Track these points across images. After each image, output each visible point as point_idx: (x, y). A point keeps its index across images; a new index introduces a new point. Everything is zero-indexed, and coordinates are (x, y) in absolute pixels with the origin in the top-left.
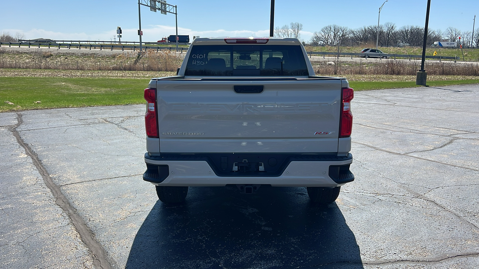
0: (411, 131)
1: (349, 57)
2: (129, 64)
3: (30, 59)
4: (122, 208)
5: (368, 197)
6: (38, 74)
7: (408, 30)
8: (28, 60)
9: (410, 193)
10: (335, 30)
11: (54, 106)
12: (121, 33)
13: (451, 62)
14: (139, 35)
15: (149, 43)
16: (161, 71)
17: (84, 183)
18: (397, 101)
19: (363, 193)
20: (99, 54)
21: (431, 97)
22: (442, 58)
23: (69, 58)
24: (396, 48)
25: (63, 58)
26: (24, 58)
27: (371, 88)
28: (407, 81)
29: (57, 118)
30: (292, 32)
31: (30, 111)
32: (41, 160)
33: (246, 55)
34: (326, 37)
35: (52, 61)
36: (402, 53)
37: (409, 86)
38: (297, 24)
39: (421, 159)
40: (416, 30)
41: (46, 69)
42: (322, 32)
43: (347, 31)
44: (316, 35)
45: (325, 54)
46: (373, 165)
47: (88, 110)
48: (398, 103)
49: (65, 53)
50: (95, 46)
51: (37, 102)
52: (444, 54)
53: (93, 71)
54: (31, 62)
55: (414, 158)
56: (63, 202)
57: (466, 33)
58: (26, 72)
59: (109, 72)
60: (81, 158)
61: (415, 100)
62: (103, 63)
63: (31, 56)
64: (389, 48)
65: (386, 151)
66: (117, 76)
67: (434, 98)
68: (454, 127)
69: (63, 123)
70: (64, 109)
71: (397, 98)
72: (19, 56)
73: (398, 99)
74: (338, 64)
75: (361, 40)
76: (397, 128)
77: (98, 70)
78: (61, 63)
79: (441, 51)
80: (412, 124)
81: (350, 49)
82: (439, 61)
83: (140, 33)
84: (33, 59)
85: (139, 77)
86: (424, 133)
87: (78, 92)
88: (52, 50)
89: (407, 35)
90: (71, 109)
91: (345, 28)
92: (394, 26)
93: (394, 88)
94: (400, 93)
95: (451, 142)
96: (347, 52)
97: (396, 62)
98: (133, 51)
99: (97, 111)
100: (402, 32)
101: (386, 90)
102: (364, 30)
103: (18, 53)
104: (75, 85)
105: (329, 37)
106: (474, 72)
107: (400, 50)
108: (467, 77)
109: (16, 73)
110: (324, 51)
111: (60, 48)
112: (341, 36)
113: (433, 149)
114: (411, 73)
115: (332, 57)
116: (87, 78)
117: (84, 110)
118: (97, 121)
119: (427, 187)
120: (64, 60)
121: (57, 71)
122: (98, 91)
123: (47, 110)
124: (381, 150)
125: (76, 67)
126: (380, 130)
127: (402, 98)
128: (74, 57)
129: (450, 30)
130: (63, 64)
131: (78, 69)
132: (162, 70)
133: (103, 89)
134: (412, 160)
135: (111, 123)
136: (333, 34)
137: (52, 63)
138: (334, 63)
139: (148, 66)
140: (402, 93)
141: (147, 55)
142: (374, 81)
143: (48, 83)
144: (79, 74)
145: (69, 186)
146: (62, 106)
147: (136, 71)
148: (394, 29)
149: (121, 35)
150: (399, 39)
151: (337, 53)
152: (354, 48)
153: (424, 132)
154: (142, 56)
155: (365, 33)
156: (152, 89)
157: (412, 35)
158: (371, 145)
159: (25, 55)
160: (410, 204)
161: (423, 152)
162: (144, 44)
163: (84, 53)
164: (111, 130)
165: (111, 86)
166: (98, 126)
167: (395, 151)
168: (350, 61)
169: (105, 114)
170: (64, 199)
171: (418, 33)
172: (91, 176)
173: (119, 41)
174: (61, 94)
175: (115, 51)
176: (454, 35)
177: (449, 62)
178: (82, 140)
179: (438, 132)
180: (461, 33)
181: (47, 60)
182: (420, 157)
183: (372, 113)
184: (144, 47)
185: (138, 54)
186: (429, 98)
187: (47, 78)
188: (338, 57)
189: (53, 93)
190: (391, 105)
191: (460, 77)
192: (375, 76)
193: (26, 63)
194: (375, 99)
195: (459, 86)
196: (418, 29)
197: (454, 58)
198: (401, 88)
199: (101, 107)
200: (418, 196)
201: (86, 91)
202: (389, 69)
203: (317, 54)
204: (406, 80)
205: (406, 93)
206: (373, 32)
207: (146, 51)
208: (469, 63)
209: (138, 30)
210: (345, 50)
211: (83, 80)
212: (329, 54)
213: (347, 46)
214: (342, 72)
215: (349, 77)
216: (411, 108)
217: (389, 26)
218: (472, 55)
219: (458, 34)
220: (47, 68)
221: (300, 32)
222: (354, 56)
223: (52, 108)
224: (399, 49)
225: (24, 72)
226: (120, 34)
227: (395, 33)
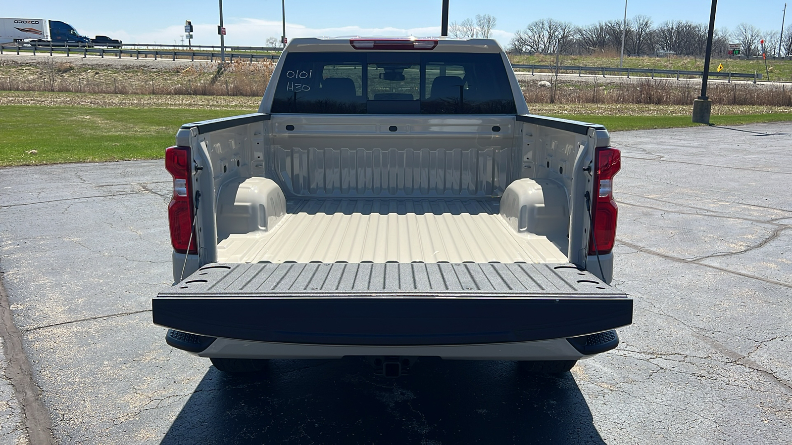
0: (698, 211)
1: (575, 73)
2: (202, 83)
3: (36, 74)
4: (136, 387)
5: (637, 362)
6: (47, 100)
7: (672, 28)
8: (32, 77)
9: (719, 351)
10: (550, 28)
11: (59, 159)
12: (192, 31)
13: (749, 82)
14: (219, 34)
15: (238, 48)
16: (258, 96)
17: (73, 325)
18: (663, 151)
19: (625, 352)
20: (153, 67)
21: (722, 146)
22: (733, 75)
23: (102, 73)
24: (654, 58)
25: (91, 74)
26: (25, 73)
27: (615, 128)
28: (674, 115)
29: (59, 182)
30: (478, 31)
31: (15, 169)
32: (4, 271)
33: (396, 71)
34: (536, 39)
35: (72, 79)
36: (663, 67)
37: (681, 125)
38: (487, 18)
39: (727, 273)
40: (686, 28)
41: (62, 91)
42: (528, 30)
43: (570, 30)
44: (519, 35)
45: (534, 68)
46: (638, 286)
47: (118, 166)
48: (666, 157)
49: (94, 65)
50: (146, 54)
51: (31, 151)
52: (735, 69)
53: (141, 96)
54: (37, 80)
55: (715, 270)
56: (20, 371)
57: (769, 33)
58: (28, 97)
59: (168, 97)
60: (81, 267)
61: (694, 150)
62: (159, 82)
63: (36, 70)
64: (641, 58)
65: (658, 255)
66: (180, 105)
67: (726, 146)
68: (775, 205)
69: (67, 193)
70: (76, 165)
71: (663, 147)
72: (17, 69)
73: (665, 149)
74: (556, 86)
75: (594, 44)
76: (671, 204)
77: (149, 94)
78: (88, 81)
79: (728, 63)
80: (697, 198)
81: (576, 60)
82: (727, 81)
83: (221, 31)
84: (41, 74)
85: (218, 106)
86: (722, 215)
87: (110, 133)
88: (73, 59)
89: (671, 37)
90: (87, 165)
91: (567, 24)
92: (649, 22)
93: (656, 129)
94: (667, 137)
95: (775, 236)
96: (571, 66)
97: (656, 83)
98: (210, 61)
99: (133, 169)
100: (663, 31)
101: (641, 132)
102: (598, 27)
103: (15, 64)
104: (107, 120)
105: (540, 39)
106: (787, 101)
107: (661, 62)
108: (775, 109)
109: (10, 99)
110: (532, 62)
111: (87, 56)
112: (561, 38)
113: (746, 251)
114: (680, 100)
115: (547, 74)
116: (131, 107)
117: (111, 167)
118: (128, 189)
119: (752, 337)
120: (93, 76)
121: (80, 96)
122: (144, 132)
123: (45, 167)
124: (648, 253)
125: (113, 88)
126: (640, 210)
127: (672, 147)
128: (110, 72)
129: (742, 29)
130: (90, 84)
131: (115, 92)
132: (259, 94)
133: (154, 128)
134: (710, 273)
135: (154, 193)
136: (546, 34)
137: (73, 81)
138: (549, 84)
139: (236, 87)
140: (670, 137)
141: (233, 68)
142: (617, 115)
143: (61, 117)
144: (116, 100)
145: (40, 331)
146: (73, 160)
147: (213, 95)
148: (650, 26)
149: (192, 35)
150: (657, 43)
151: (555, 66)
152: (584, 59)
153: (722, 213)
154: (225, 70)
155: (600, 33)
156: (181, 148)
157: (679, 36)
158: (628, 241)
159: (26, 68)
160: (723, 379)
161: (729, 257)
162: (230, 50)
163: (126, 65)
164: (150, 208)
165: (169, 122)
166: (128, 198)
167: (675, 255)
168: (576, 80)
169: (146, 175)
170: (24, 363)
171: (689, 33)
172: (90, 309)
173: (188, 45)
174: (79, 136)
175: (180, 62)
176: (750, 38)
177: (745, 82)
178: (92, 228)
179: (747, 213)
180: (761, 34)
181: (65, 76)
182: (724, 266)
183: (623, 175)
184: (227, 55)
185: (218, 68)
186: (719, 147)
187: (62, 108)
188: (557, 73)
189: (66, 135)
190: (654, 159)
191: (764, 109)
192: (619, 106)
193: (28, 80)
194: (625, 149)
195: (766, 124)
196: (690, 26)
197: (752, 76)
198: (666, 128)
199: (143, 161)
200: (736, 360)
201: (124, 131)
202: (644, 94)
203: (522, 68)
204: (672, 114)
205: (677, 138)
206: (615, 31)
207: (233, 62)
208: (778, 83)
209: (218, 26)
210: (568, 62)
211: (122, 112)
212: (542, 68)
213: (571, 55)
214: (564, 99)
215: (575, 107)
216: (690, 165)
217: (641, 21)
218: (781, 71)
219: (756, 36)
220: (64, 90)
221: (491, 31)
222: (583, 72)
223: (55, 163)
224: (658, 61)
225: (23, 97)
226: (191, 33)
227: (651, 34)
